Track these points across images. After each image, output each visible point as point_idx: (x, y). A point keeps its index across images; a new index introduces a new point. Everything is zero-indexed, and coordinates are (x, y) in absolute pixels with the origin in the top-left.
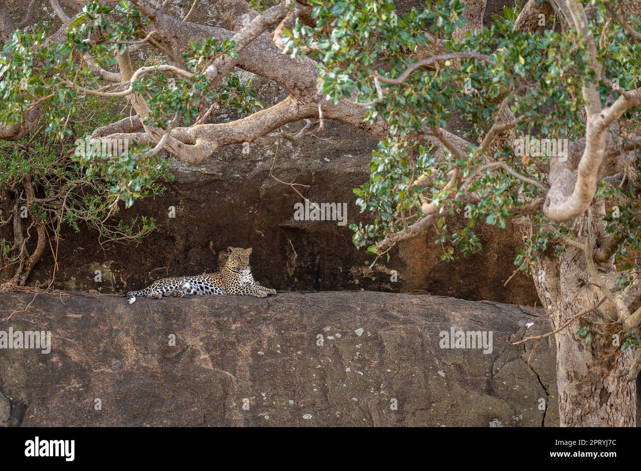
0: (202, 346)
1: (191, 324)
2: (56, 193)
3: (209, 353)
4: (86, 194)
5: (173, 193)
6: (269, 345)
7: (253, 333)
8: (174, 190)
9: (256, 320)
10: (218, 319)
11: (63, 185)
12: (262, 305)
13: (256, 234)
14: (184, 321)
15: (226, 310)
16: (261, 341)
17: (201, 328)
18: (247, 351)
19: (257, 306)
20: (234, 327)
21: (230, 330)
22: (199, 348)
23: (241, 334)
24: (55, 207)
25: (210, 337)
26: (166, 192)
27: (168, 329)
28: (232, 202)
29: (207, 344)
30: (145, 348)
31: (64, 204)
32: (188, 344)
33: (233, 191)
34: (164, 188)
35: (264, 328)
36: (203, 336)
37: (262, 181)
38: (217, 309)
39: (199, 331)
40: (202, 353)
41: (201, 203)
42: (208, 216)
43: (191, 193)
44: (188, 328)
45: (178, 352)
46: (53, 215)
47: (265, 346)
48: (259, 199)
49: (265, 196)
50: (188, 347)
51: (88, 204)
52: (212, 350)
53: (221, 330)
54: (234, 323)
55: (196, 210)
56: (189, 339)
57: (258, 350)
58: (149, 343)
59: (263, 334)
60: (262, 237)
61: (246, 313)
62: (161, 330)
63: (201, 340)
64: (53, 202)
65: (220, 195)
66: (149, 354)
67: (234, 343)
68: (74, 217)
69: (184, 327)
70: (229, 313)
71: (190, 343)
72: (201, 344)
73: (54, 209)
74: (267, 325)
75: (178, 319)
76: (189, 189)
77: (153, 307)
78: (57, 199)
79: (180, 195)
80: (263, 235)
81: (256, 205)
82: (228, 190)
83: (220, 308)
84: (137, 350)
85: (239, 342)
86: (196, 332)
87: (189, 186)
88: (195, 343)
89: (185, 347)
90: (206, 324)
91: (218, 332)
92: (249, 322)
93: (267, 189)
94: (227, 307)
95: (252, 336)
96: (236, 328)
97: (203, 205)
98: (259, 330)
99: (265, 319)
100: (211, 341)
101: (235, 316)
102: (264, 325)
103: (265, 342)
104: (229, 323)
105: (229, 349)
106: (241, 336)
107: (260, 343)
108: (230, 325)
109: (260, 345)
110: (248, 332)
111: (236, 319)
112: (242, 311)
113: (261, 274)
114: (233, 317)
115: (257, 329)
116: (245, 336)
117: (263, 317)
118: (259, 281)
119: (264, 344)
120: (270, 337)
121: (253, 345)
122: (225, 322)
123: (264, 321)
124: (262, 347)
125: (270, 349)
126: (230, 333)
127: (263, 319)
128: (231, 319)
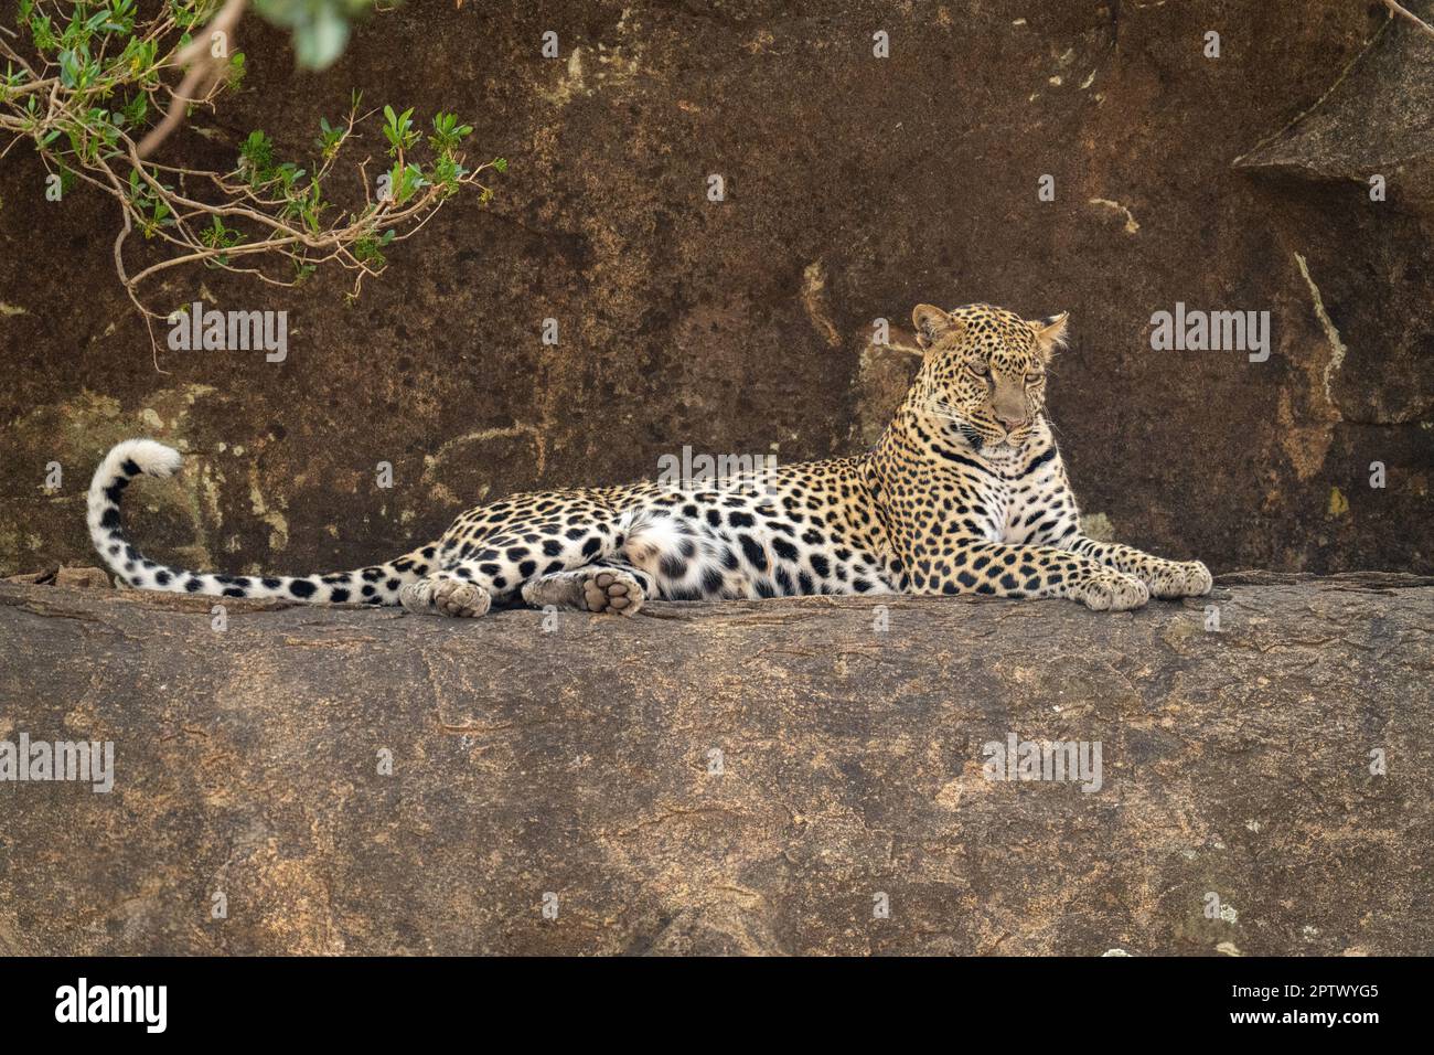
0: (754, 913)
1: (684, 780)
6: (1171, 905)
7: (1070, 833)
10: (851, 746)
12: (1124, 663)
13: (1089, 222)
14: (645, 757)
15: (903, 689)
16: (1117, 886)
17: (748, 800)
19: (1096, 668)
20: (951, 794)
21: (926, 814)
23: (993, 838)
25: (806, 862)
27: (544, 811)
28: (944, 18)
29: (787, 901)
32: (670, 902)
35: (1137, 804)
36: (760, 847)
38: (849, 685)
39: (735, 821)
41: (748, 27)
42: (796, 108)
44: (665, 802)
47: (1142, 917)
50: (665, 920)
53: (872, 813)
54: (956, 772)
55: (717, 68)
56: (676, 869)
57: (1101, 941)
58: (428, 894)
59: (1129, 842)
60: (1132, 241)
61: (1026, 708)
62: (504, 816)
63: (752, 875)
67: (954, 894)
69: (646, 799)
70: (919, 713)
71: (679, 898)
72: (749, 903)
74: (1158, 786)
75: (604, 750)
77: (453, 672)
80: (1132, 227)
81: (1091, 37)
83: (864, 681)
85: (981, 887)
86: (718, 824)
88: (712, 895)
89: (651, 919)
90: (780, 775)
91: (855, 826)
94: (910, 670)
95: (1064, 855)
96: (966, 803)
97: (763, 39)
98: (1110, 816)
99: (1142, 747)
100: (808, 884)
101: (958, 732)
102: (1140, 786)
103: (1145, 888)
104: (920, 770)
105: (922, 933)
106: (998, 853)
107: (1111, 899)
108: (928, 787)
109: (1115, 909)
110: (1040, 830)
111: (965, 746)
112: (1005, 700)
113: (1119, 466)
114: (947, 736)
115: (1093, 812)
116: (1018, 854)
117: (1131, 733)
118: (1109, 514)
119: (1137, 903)
120: (1173, 857)
121: (1069, 908)
122: (894, 767)
123: (1140, 762)
124: (1129, 920)
125: (1178, 934)
126: (925, 835)
127: (1134, 749)
128: (935, 745)
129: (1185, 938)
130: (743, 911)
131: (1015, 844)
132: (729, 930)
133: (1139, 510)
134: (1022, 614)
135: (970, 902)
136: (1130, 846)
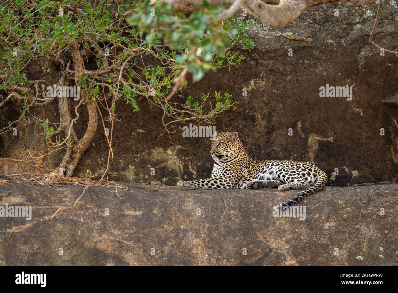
0: (288, 249)
1: (274, 223)
2: (111, 64)
3: (296, 258)
4: (146, 65)
5: (252, 62)
6: (370, 247)
7: (350, 233)
8: (254, 59)
9: (353, 218)
11: (118, 54)
12: (361, 200)
13: (353, 113)
14: (266, 218)
15: (317, 205)
16: (360, 244)
17: (287, 227)
18: (343, 255)
19: (355, 201)
20: (327, 226)
21: (322, 229)
22: (284, 252)
23: (335, 234)
24: (110, 81)
25: (298, 239)
26: (243, 61)
27: (247, 229)
28: (325, 73)
29: (295, 247)
30: (219, 252)
31: (120, 77)
32: (272, 247)
33: (326, 61)
34: (242, 57)
35: (363, 227)
36: (289, 236)
37: (361, 48)
39: (284, 231)
40: (288, 258)
41: (286, 75)
42: (296, 91)
43: (275, 63)
44: (271, 227)
45: (259, 257)
46: (107, 90)
47: (364, 250)
48: (357, 69)
49: (365, 66)
50: (271, 251)
51: (149, 77)
52: (300, 254)
53: (311, 229)
54: (328, 221)
55: (280, 83)
56: (273, 241)
57: (357, 254)
58: (224, 246)
59: (362, 235)
60: (362, 117)
61: (341, 209)
62: (239, 230)
63: (287, 242)
64: (106, 75)
65: (310, 66)
66: (223, 259)
67: (327, 245)
68: (132, 93)
69: (267, 227)
70: (320, 210)
71: (273, 246)
72: (287, 247)
73: (107, 83)
74: (367, 224)
75: (259, 217)
76: (271, 58)
77: (229, 202)
78: (112, 71)
79: (261, 65)
80: (362, 114)
81: (354, 77)
82: (319, 59)
84: (209, 255)
85: (333, 244)
86: (281, 232)
87: (272, 55)
88: (280, 246)
89: (268, 250)
91: (308, 232)
92: (345, 220)
93: (366, 58)
95: (349, 238)
96: (330, 227)
97: (289, 77)
98: (358, 230)
99: (364, 216)
100: (299, 243)
101: (328, 213)
102: (364, 224)
103: (365, 244)
104: (321, 221)
105: (321, 253)
106: (336, 237)
107: (358, 246)
108: (322, 224)
109: (359, 248)
110: (344, 233)
111: (329, 216)
112: (337, 207)
113: (359, 161)
114: (326, 214)
115: (355, 229)
116: (340, 237)
117: (362, 214)
118: (357, 170)
119: (363, 247)
120: (371, 238)
121: (350, 248)
122: (316, 220)
123: (364, 219)
124: (362, 250)
125: (371, 253)
126: (322, 234)
127: (363, 217)
128: (323, 216)
129: (373, 254)
130: (286, 249)
131: (339, 235)
132: (283, 252)
133: (363, 170)
134: (341, 190)
135: (331, 247)
136: (362, 236)
